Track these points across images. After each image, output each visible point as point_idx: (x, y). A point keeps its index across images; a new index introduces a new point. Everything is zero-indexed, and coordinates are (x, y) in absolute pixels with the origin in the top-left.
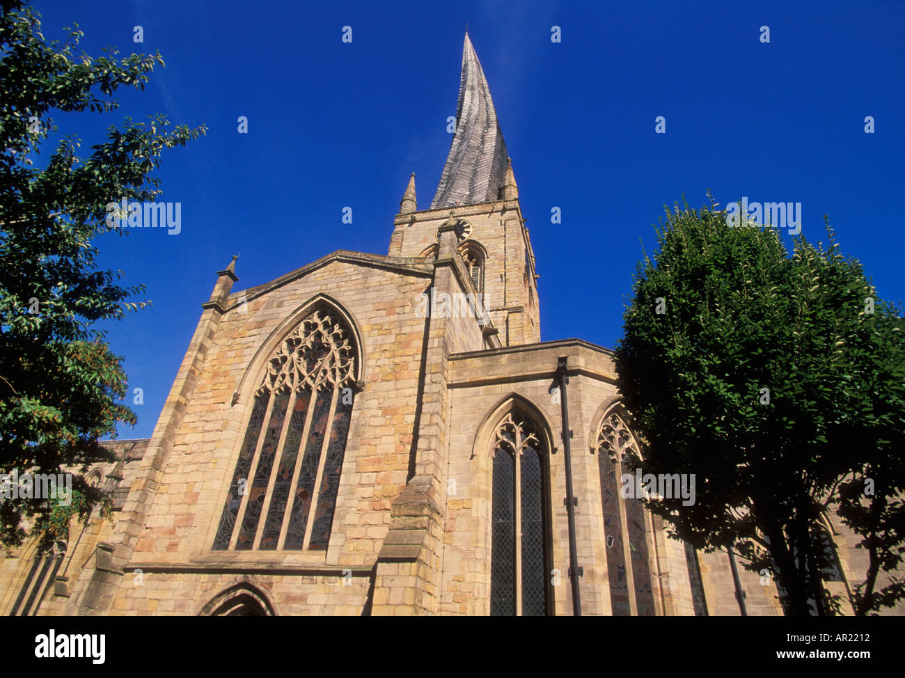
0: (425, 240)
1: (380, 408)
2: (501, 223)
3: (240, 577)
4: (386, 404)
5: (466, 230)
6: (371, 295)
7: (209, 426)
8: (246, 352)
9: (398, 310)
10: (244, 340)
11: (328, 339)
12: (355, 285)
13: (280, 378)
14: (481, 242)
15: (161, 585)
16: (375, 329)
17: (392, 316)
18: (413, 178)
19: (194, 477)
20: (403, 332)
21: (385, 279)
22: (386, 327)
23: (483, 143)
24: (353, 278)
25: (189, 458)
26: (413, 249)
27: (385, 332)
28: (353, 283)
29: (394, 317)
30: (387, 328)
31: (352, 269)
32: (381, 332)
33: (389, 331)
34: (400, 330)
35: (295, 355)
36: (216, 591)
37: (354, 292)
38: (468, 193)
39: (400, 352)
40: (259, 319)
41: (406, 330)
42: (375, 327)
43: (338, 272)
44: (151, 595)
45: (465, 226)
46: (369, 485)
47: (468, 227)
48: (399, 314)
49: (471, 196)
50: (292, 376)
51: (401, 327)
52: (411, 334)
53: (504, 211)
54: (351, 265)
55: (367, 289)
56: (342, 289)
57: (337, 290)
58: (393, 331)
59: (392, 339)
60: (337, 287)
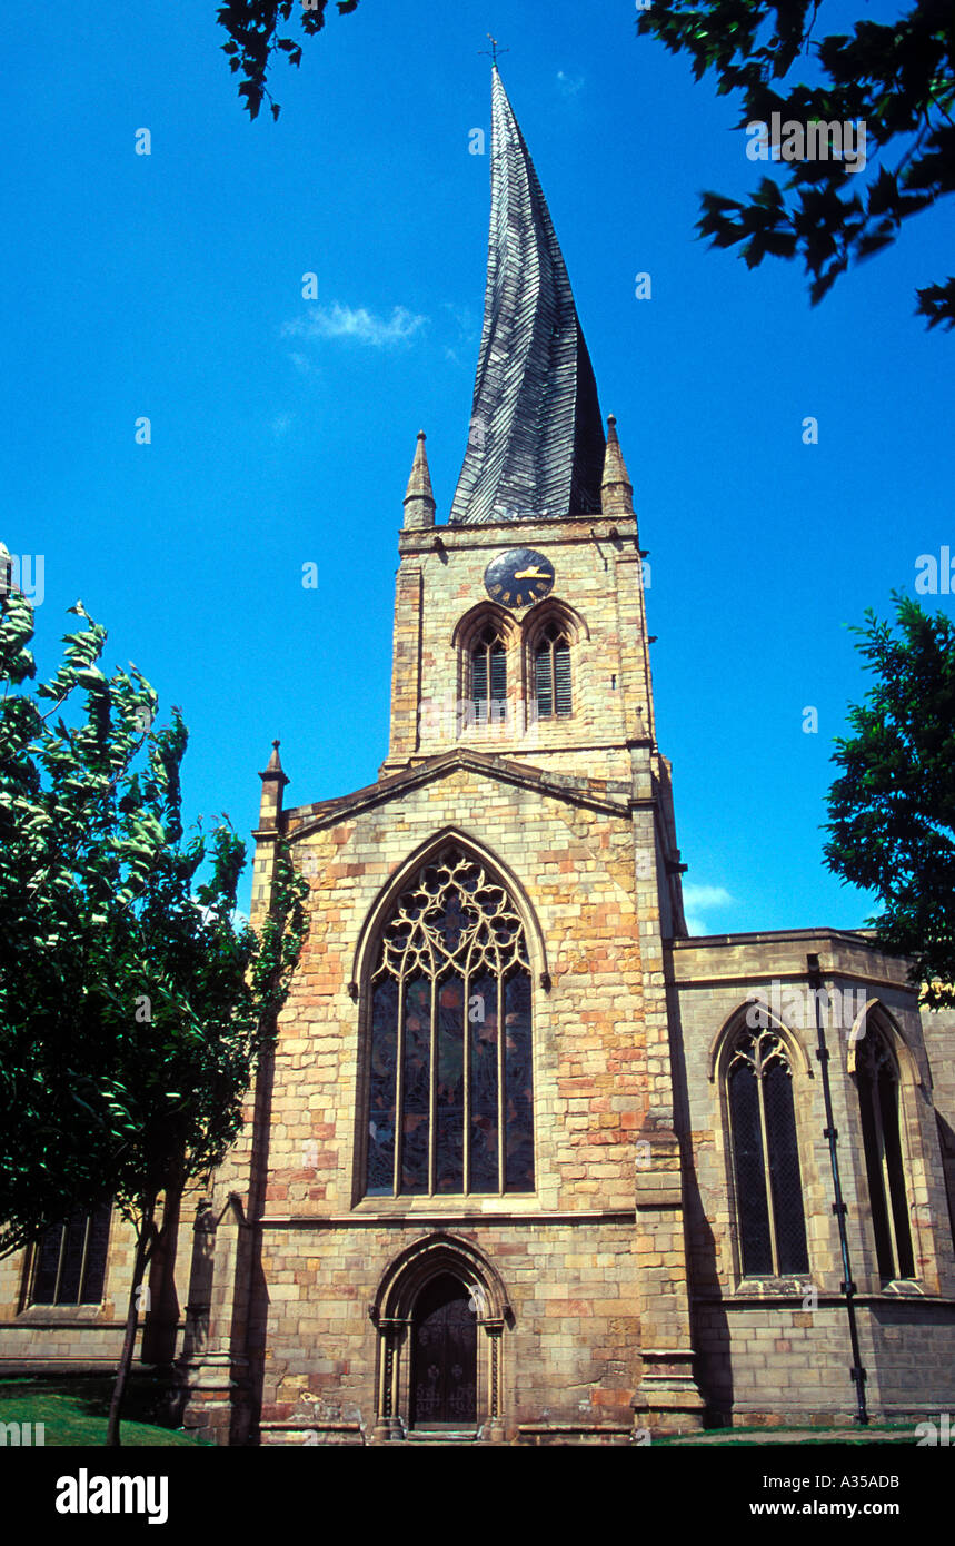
0: (465, 591)
1: (578, 1013)
2: (606, 565)
3: (430, 1230)
4: (584, 1004)
6: (531, 836)
7: (316, 1029)
8: (345, 914)
9: (578, 865)
10: (336, 894)
11: (469, 900)
12: (500, 816)
13: (407, 958)
14: (572, 603)
15: (317, 1240)
16: (549, 894)
17: (569, 874)
19: (316, 1102)
20: (591, 901)
21: (546, 810)
22: (564, 891)
24: (497, 802)
25: (299, 1075)
27: (564, 900)
28: (497, 812)
29: (573, 877)
30: (566, 893)
31: (489, 787)
32: (557, 899)
33: (568, 900)
34: (587, 898)
35: (422, 922)
36: (402, 1247)
37: (502, 829)
38: (534, 486)
39: (594, 932)
40: (348, 860)
41: (595, 898)
42: (547, 890)
43: (466, 789)
44: (306, 1252)
46: (583, 1114)
48: (580, 872)
50: (425, 955)
51: (587, 892)
52: (602, 905)
54: (486, 779)
55: (521, 826)
56: (480, 821)
57: (473, 822)
58: (576, 898)
59: (575, 910)
60: (472, 817)
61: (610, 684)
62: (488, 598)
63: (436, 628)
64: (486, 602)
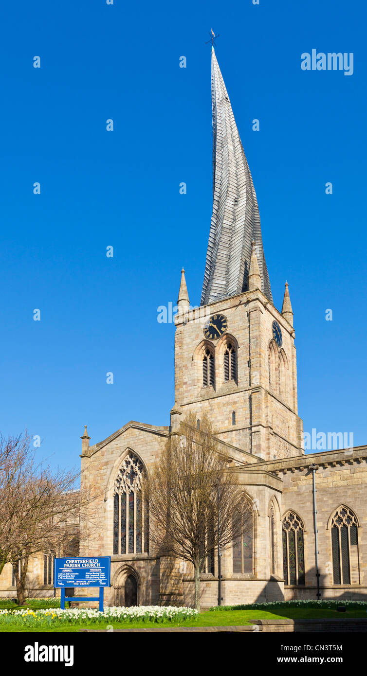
0: (197, 336)
2: (247, 314)
5: (224, 324)
6: (148, 447)
8: (104, 477)
10: (102, 471)
11: (136, 469)
12: (141, 442)
13: (121, 488)
14: (234, 334)
16: (152, 465)
18: (183, 275)
23: (234, 220)
24: (140, 437)
26: (190, 346)
30: (157, 464)
31: (139, 433)
35: (125, 477)
37: (141, 446)
38: (224, 283)
40: (105, 461)
43: (133, 434)
45: (222, 321)
47: (225, 321)
49: (227, 286)
50: (125, 487)
53: (248, 302)
55: (146, 444)
56: (137, 444)
60: (134, 443)
61: (247, 365)
62: (205, 338)
63: (188, 354)
64: (204, 340)
